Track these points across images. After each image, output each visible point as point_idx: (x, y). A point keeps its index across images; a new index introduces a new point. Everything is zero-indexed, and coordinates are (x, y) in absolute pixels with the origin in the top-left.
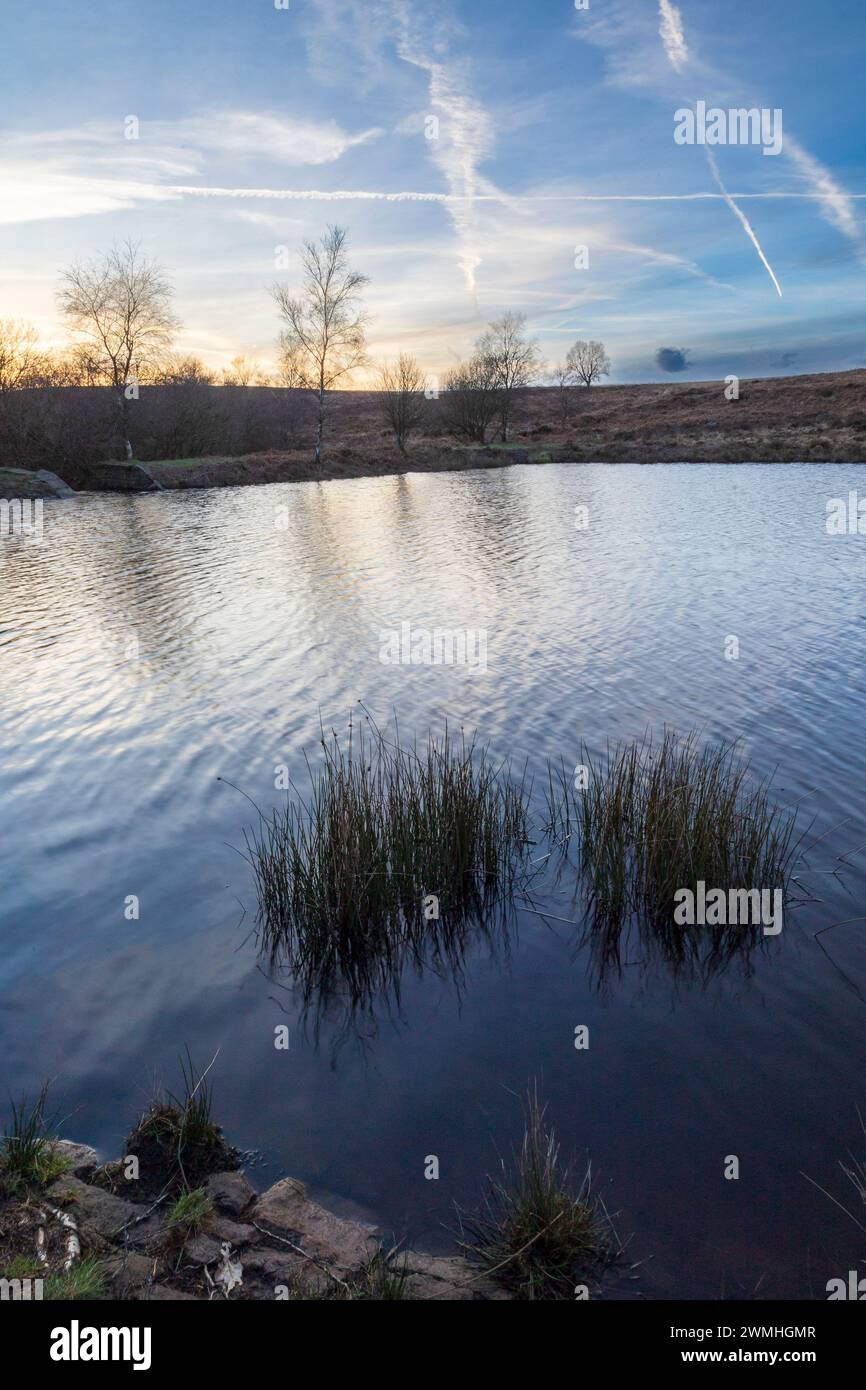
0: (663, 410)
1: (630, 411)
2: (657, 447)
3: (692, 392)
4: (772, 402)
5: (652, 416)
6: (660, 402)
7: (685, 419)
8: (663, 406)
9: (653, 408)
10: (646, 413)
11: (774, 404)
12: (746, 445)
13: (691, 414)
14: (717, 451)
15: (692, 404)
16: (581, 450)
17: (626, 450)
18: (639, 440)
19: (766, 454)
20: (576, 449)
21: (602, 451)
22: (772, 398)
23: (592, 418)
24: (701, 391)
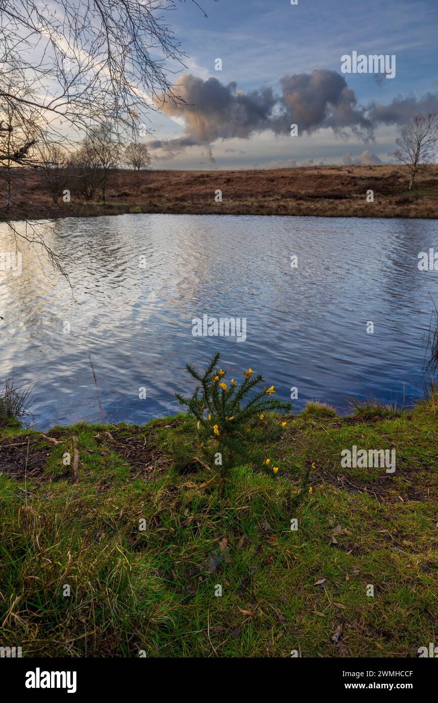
0: (190, 186)
1: (171, 185)
2: (201, 206)
3: (202, 176)
4: (245, 183)
5: (184, 189)
6: (187, 181)
7: (204, 191)
8: (189, 183)
9: (184, 184)
10: (181, 187)
11: (247, 185)
12: (247, 206)
13: (206, 188)
14: (233, 209)
15: (204, 183)
16: (158, 207)
17: (184, 207)
18: (189, 202)
19: (258, 211)
20: (155, 206)
21: (171, 207)
22: (245, 182)
23: (151, 189)
24: (208, 176)
